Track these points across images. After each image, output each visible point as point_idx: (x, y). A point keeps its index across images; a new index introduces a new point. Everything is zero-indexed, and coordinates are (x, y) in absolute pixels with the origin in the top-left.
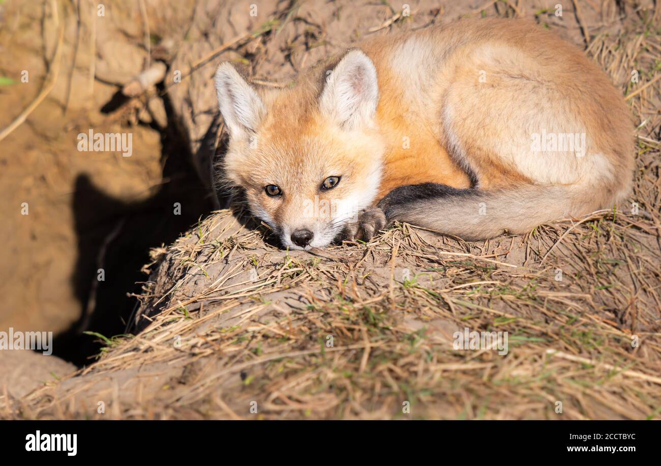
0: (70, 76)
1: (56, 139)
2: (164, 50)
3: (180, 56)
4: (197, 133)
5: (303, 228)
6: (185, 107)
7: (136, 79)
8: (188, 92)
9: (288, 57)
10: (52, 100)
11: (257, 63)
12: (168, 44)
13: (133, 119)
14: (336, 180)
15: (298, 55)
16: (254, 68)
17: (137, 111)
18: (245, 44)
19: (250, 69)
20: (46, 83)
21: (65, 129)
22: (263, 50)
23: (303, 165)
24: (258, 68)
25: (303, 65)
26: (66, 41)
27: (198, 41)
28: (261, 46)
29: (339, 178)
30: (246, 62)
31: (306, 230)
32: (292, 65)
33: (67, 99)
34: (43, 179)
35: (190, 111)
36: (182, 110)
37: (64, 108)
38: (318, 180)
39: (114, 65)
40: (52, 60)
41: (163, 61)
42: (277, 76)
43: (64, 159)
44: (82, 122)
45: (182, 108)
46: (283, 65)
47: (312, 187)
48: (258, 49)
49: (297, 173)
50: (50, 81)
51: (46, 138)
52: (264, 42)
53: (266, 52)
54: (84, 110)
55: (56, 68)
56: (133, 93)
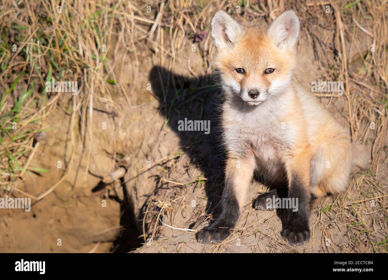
0: (77, 171)
1: (67, 201)
2: (125, 162)
3: (133, 165)
4: (138, 205)
5: (255, 89)
6: (133, 191)
7: (110, 175)
8: (135, 184)
9: (187, 170)
10: (67, 182)
11: (171, 172)
12: (127, 159)
13: (107, 195)
14: (272, 70)
15: (191, 170)
16: (169, 174)
17: (109, 191)
18: (166, 163)
19: (167, 175)
20: (65, 173)
21: (72, 197)
22: (174, 166)
23: (258, 60)
24: (171, 174)
25: (193, 175)
26: (76, 153)
27: (143, 158)
28: (174, 164)
29: (274, 70)
30: (166, 171)
31: (257, 90)
32: (188, 175)
33: (75, 183)
34: (59, 221)
35: (135, 193)
36: (131, 193)
37: (73, 187)
38: (265, 68)
39: (100, 167)
40: (69, 162)
41: (124, 167)
42: (180, 179)
43: (70, 212)
44: (81, 194)
45: (131, 191)
46: (184, 174)
47: (261, 72)
48: (172, 165)
49: (255, 64)
50: (67, 172)
51: (62, 201)
52: (176, 162)
53: (176, 167)
54: (83, 188)
55: (70, 166)
56: (108, 182)
